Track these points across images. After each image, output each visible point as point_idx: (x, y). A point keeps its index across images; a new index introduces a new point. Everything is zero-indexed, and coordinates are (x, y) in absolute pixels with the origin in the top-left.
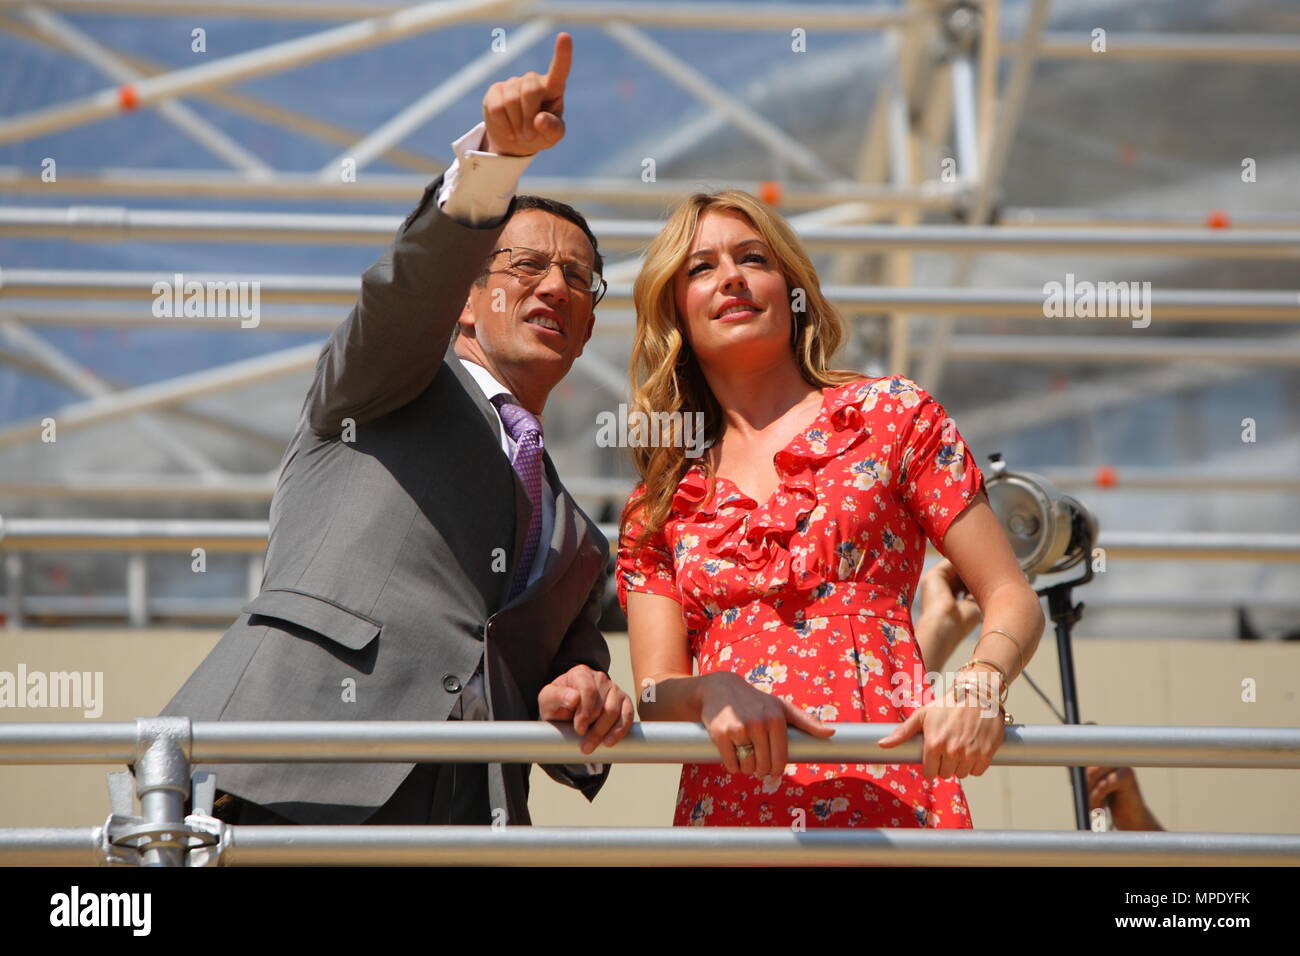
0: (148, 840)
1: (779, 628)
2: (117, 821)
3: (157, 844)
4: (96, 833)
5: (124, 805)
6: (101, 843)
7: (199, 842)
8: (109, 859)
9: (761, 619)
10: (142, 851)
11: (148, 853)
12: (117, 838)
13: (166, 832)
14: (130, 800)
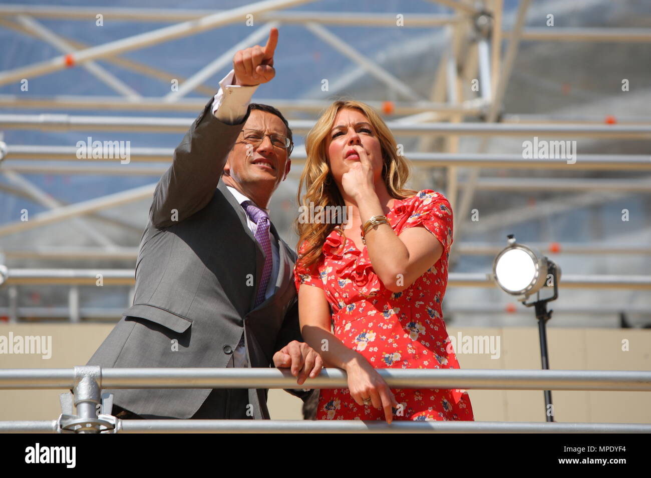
0: (80, 427)
1: (375, 314)
2: (65, 417)
4: (54, 424)
5: (68, 410)
6: (57, 428)
7: (105, 428)
9: (366, 310)
12: (64, 426)
13: (89, 423)
14: (71, 407)
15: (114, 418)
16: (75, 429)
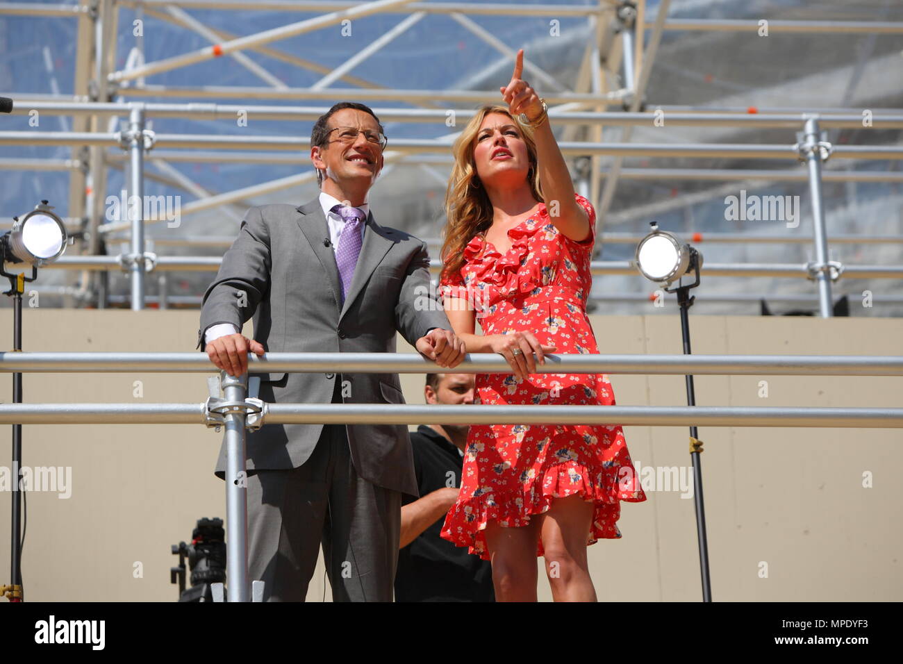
0: (227, 409)
1: (515, 312)
2: (212, 400)
3: (231, 412)
4: (202, 406)
5: (216, 393)
6: (205, 411)
7: (252, 411)
8: (208, 418)
9: (507, 309)
10: (224, 415)
11: (227, 416)
12: (212, 409)
13: (236, 406)
14: (218, 390)
15: (261, 401)
16: (223, 412)
